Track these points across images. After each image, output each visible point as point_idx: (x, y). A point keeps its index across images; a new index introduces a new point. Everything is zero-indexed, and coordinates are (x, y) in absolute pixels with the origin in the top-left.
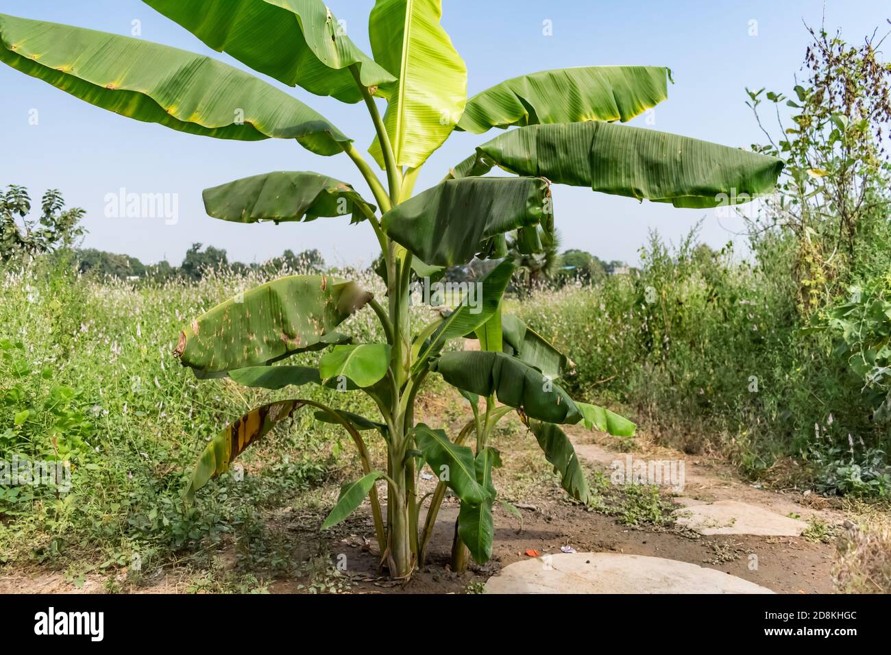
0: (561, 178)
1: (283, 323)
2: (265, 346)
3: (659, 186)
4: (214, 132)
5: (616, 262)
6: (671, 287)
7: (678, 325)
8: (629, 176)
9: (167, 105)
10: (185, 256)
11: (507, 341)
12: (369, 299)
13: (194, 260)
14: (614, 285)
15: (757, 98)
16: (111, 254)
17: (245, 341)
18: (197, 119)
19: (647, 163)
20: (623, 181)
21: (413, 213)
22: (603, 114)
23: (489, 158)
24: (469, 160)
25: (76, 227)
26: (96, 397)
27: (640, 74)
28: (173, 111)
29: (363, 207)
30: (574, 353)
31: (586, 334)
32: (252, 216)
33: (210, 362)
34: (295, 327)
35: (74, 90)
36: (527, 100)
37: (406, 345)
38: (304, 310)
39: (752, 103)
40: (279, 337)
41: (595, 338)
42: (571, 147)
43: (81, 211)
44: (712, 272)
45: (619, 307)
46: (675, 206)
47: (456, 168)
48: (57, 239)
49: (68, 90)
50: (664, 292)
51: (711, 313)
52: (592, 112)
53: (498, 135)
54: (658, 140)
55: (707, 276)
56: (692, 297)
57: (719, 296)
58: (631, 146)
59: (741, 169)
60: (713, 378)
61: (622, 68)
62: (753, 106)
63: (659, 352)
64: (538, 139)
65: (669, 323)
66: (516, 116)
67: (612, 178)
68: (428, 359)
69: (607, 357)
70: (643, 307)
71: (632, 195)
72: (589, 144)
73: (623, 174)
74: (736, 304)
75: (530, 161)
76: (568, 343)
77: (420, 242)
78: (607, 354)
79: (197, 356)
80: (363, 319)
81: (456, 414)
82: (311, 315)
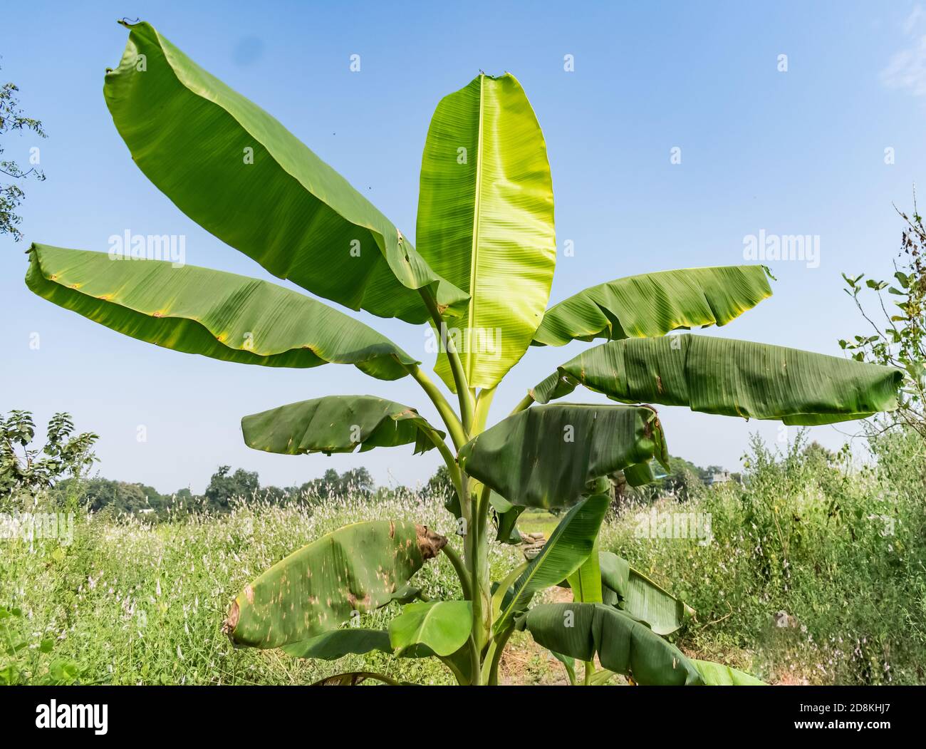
0: (655, 397)
1: (349, 580)
2: (330, 611)
3: (765, 403)
4: (266, 360)
5: (714, 468)
6: (784, 500)
7: (798, 545)
8: (731, 394)
9: (217, 332)
10: (209, 482)
11: (607, 585)
12: (442, 544)
13: (221, 486)
14: (717, 501)
15: (855, 284)
16: (123, 483)
17: (306, 606)
18: (249, 346)
19: (749, 378)
20: (724, 398)
21: (494, 446)
22: (696, 319)
23: (571, 376)
24: (550, 379)
25: (85, 455)
26: (104, 673)
27: (733, 274)
28: (223, 338)
29: (431, 434)
30: (678, 586)
31: (691, 562)
32: (301, 447)
33: (266, 636)
34: (363, 586)
35: (109, 323)
36: (610, 309)
37: (486, 597)
38: (372, 562)
39: (851, 290)
40: (345, 598)
41: (701, 567)
42: (664, 364)
43: (93, 436)
44: (829, 481)
45: (725, 527)
46: (785, 424)
47: (536, 388)
48: (63, 469)
49: (103, 323)
50: (776, 508)
51: (834, 529)
52: (683, 316)
53: (581, 352)
54: (759, 353)
55: (825, 486)
56: (810, 512)
57: (842, 509)
58: (730, 360)
59: (855, 381)
60: (848, 612)
61: (712, 270)
62: (853, 295)
63: (779, 581)
64: (625, 355)
65: (786, 544)
66: (599, 327)
67: (712, 396)
68: (514, 615)
69: (717, 590)
70: (755, 527)
71: (737, 415)
72: (682, 359)
73: (724, 391)
74: (863, 519)
75: (619, 380)
76: (669, 575)
77: (504, 478)
78: (717, 586)
79: (251, 629)
80: (437, 568)
81: (541, 672)
82: (380, 569)
